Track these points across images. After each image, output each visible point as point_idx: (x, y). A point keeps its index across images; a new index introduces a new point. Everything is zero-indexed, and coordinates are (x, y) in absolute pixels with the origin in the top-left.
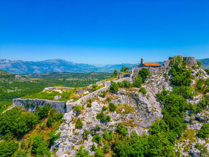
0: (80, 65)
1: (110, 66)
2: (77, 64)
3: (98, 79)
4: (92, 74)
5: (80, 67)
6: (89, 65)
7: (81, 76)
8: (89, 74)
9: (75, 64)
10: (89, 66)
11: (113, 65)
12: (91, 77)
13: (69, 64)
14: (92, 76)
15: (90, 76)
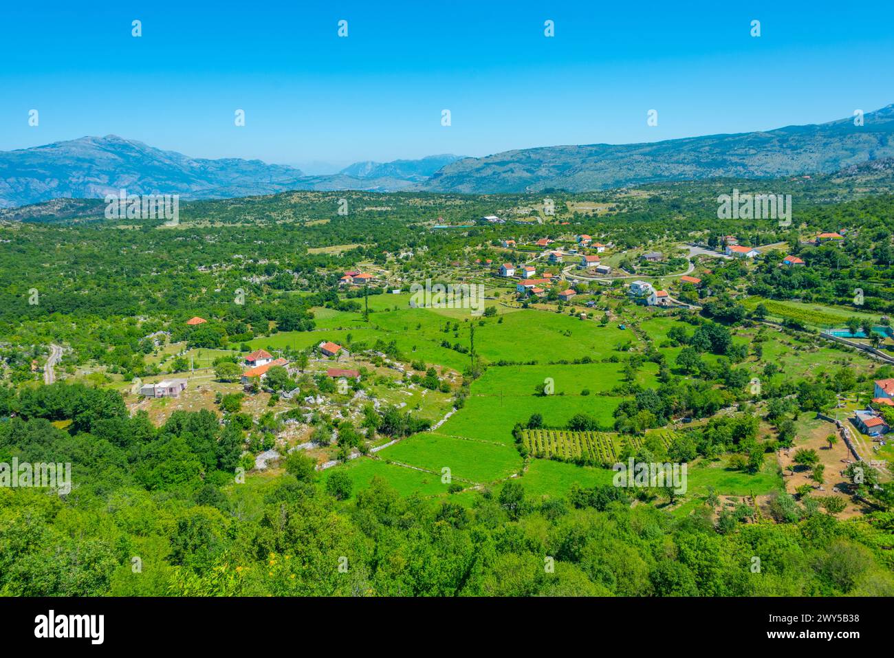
0: (222, 169)
1: (369, 167)
2: (203, 160)
3: (329, 221)
4: (293, 202)
5: (221, 176)
6: (268, 163)
7: (238, 211)
8: (277, 198)
9: (195, 164)
10: (268, 168)
11: (386, 165)
12: (288, 212)
13: (168, 162)
14: (294, 206)
15: (284, 208)
